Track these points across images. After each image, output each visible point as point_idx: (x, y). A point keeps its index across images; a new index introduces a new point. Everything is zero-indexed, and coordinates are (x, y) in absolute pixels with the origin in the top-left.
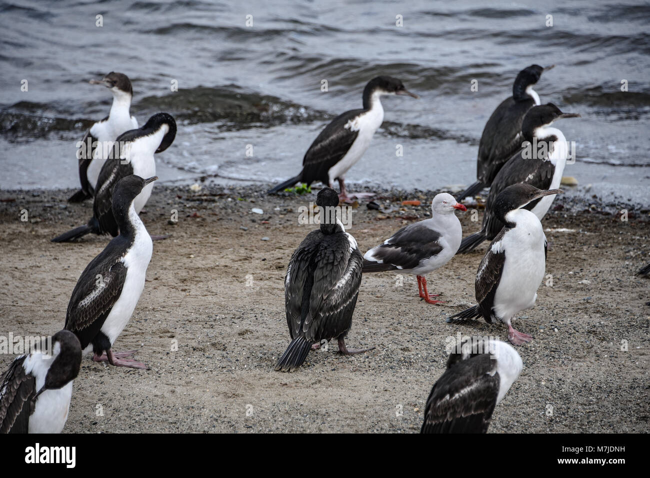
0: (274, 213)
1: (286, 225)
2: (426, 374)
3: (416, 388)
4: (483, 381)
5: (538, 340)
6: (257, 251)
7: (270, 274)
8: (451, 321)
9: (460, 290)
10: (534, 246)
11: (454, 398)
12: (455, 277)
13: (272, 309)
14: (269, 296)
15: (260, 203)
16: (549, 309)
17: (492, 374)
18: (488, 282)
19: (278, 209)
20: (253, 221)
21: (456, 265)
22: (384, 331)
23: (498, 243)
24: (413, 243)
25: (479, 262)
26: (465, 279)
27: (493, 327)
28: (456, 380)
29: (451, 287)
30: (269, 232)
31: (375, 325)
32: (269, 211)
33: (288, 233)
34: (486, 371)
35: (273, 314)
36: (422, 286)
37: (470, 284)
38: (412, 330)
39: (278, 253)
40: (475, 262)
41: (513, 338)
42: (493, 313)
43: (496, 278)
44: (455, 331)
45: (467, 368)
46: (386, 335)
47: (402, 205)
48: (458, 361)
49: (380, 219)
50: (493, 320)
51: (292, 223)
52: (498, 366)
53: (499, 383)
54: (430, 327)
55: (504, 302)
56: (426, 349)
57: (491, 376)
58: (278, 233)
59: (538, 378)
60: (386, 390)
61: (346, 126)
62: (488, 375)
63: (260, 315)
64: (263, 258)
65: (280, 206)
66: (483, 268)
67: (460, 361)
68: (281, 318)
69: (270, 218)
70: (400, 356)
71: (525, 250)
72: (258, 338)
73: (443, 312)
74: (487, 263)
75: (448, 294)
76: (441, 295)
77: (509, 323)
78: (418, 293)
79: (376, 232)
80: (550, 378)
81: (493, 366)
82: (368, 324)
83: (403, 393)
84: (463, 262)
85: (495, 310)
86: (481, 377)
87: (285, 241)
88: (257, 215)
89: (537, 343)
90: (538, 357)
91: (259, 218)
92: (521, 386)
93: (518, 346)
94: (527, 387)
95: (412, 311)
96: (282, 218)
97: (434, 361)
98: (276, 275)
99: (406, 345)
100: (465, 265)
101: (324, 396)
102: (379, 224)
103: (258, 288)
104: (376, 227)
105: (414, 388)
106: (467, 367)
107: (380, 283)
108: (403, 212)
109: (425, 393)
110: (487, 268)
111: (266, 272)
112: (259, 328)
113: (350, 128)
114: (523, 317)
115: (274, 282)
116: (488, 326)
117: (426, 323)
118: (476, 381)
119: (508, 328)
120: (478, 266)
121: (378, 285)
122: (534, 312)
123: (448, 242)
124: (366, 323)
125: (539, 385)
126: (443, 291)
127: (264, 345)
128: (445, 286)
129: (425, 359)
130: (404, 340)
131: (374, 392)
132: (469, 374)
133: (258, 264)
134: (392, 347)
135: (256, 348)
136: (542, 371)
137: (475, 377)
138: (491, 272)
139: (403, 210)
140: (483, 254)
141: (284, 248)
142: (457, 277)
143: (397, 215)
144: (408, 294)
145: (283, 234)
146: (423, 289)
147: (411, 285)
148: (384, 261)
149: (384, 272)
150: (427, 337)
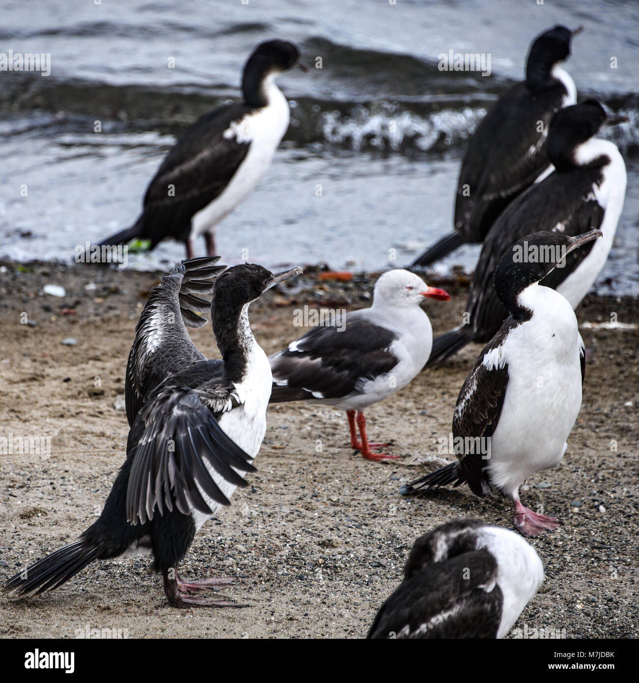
0: (86, 295)
1: (106, 316)
2: (364, 589)
3: (347, 614)
4: (471, 601)
5: (569, 528)
6: (55, 364)
7: (78, 407)
8: (410, 492)
9: (425, 436)
10: (562, 357)
11: (418, 632)
12: (415, 412)
13: (81, 471)
14: (76, 446)
15: (59, 276)
16: (590, 469)
17: (490, 588)
18: (477, 422)
19: (92, 287)
20: (47, 309)
21: (418, 389)
22: (286, 510)
23: (496, 351)
24: (344, 351)
25: (461, 384)
26: (435, 415)
27: (487, 502)
28: (421, 599)
29: (408, 429)
30: (76, 329)
31: (271, 499)
32: (76, 291)
33: (112, 332)
34: (479, 584)
35: (84, 480)
36: (357, 428)
37: (443, 425)
38: (338, 508)
39: (92, 368)
40: (453, 384)
41: (523, 524)
42: (487, 477)
43: (491, 414)
44: (416, 510)
45: (443, 577)
46: (290, 517)
47: (320, 279)
48: (425, 565)
49: (280, 306)
50: (485, 490)
51: (117, 312)
52: (499, 573)
53: (501, 604)
54: (370, 503)
55: (506, 458)
56: (365, 544)
57: (485, 593)
58: (92, 332)
59: (569, 597)
60: (291, 619)
61: (228, 134)
62: (481, 590)
63: (61, 481)
64: (65, 377)
65: (96, 283)
66: (468, 397)
67: (429, 565)
68: (98, 486)
69: (78, 303)
70: (316, 556)
71: (545, 363)
72: (56, 523)
73: (395, 476)
74: (475, 387)
75: (404, 442)
76: (390, 444)
77: (516, 495)
78: (349, 441)
79: (271, 329)
80: (592, 597)
81: (491, 574)
82: (257, 497)
83: (322, 623)
84: (432, 385)
85: (490, 472)
86: (468, 594)
87: (105, 345)
88: (53, 299)
89: (568, 532)
90: (568, 558)
91: (57, 304)
92: (539, 612)
93: (532, 538)
94: (549, 614)
95: (338, 473)
96: (99, 305)
97: (379, 565)
98: (89, 407)
99: (327, 535)
100: (435, 390)
101: (178, 630)
102: (276, 315)
103: (56, 432)
104: (272, 320)
105: (341, 615)
106: (443, 574)
107: (280, 423)
108: (321, 293)
109: (362, 623)
110: (475, 396)
111: (72, 402)
112: (59, 506)
113: (235, 138)
114: (542, 484)
115: (86, 422)
116: (477, 502)
117: (364, 496)
118: (459, 601)
119: (514, 504)
120: (458, 391)
121: (275, 425)
122: (562, 476)
123: (409, 350)
124: (254, 496)
125: (571, 610)
126: (395, 437)
127: (68, 537)
128: (398, 428)
129: (363, 562)
130: (325, 528)
131: (270, 622)
132: (446, 587)
133: (57, 387)
134: (302, 539)
135: (53, 542)
136: (577, 585)
137: (457, 593)
138: (483, 404)
139: (322, 289)
140: (466, 370)
141: (104, 358)
142: (420, 411)
143: (310, 299)
144: (331, 443)
145: (101, 333)
146: (358, 433)
147: (335, 426)
148: (289, 383)
149: (286, 403)
150: (367, 522)
